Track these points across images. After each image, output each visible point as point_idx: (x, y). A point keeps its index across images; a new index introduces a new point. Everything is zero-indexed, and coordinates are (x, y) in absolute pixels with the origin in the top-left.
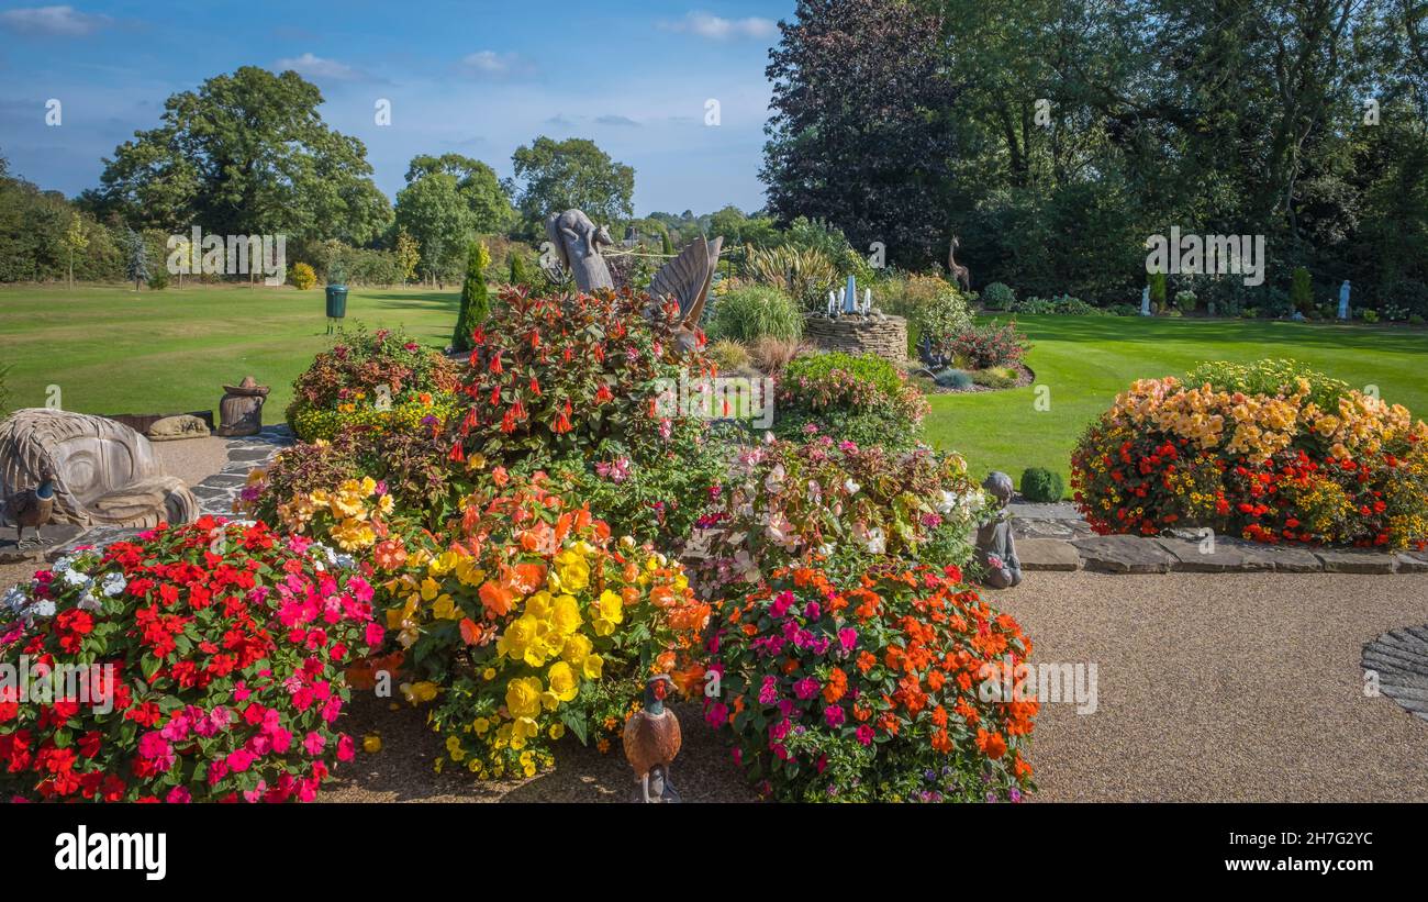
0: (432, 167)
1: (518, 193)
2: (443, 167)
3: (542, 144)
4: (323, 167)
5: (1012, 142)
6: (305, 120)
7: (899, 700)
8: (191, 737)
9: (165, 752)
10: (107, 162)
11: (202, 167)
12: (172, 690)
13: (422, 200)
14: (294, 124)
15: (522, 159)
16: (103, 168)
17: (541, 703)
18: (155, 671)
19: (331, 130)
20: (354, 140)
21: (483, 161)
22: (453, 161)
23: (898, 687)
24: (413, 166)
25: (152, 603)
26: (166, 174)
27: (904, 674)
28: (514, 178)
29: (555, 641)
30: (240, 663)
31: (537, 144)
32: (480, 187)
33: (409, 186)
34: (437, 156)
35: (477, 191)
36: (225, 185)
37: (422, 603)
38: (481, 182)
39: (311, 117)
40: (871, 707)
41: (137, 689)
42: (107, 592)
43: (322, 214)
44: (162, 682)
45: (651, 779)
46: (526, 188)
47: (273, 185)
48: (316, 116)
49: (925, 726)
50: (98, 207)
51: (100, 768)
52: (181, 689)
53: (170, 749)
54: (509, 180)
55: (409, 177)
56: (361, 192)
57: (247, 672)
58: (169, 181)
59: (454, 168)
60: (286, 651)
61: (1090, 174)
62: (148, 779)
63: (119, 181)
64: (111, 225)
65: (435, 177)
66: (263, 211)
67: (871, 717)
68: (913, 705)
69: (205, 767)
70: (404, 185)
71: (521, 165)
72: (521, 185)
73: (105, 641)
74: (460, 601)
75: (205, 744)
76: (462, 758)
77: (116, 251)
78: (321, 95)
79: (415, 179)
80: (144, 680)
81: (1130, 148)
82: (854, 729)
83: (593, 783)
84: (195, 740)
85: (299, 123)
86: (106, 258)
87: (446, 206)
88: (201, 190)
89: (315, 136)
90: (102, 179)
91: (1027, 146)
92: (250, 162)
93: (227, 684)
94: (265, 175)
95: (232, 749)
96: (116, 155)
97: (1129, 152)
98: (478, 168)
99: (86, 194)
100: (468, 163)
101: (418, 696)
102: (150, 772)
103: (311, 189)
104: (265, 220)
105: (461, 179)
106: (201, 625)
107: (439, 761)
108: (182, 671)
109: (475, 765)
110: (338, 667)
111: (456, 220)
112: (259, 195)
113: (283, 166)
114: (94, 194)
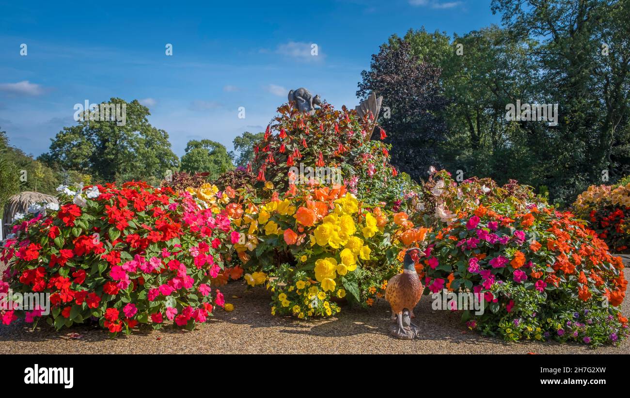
0: (197, 145)
1: (236, 157)
2: (202, 145)
3: (247, 135)
4: (149, 144)
5: (472, 129)
6: (141, 121)
7: (557, 268)
8: (138, 273)
9: (124, 277)
10: (52, 140)
11: (95, 143)
12: (126, 249)
13: (194, 159)
14: (136, 124)
15: (238, 143)
16: (51, 143)
17: (336, 271)
18: (116, 238)
19: (152, 127)
20: (163, 131)
21: (220, 143)
22: (207, 143)
23: (557, 260)
24: (188, 145)
25: (114, 205)
26: (79, 146)
27: (559, 253)
28: (234, 151)
29: (343, 237)
30: (164, 238)
31: (244, 135)
32: (219, 154)
33: (187, 154)
34: (200, 141)
35: (218, 157)
36: (106, 151)
37: (260, 226)
38: (220, 152)
39: (144, 121)
40: (542, 271)
41: (107, 245)
42: (89, 196)
43: (148, 165)
44: (120, 245)
45: (404, 316)
46: (240, 155)
47: (126, 151)
48: (146, 120)
49: (575, 284)
50: (48, 161)
51: (85, 289)
52: (131, 249)
53: (127, 276)
54: (232, 152)
55: (186, 150)
56: (166, 154)
57: (169, 243)
58: (80, 149)
59: (207, 146)
60: (189, 237)
61: (509, 144)
62: (113, 297)
63: (58, 149)
64: (53, 168)
65: (199, 149)
66: (121, 163)
67: (542, 277)
68: (567, 270)
69: (145, 293)
70: (184, 153)
71: (237, 145)
72: (238, 154)
73: (87, 223)
74: (281, 225)
75: (146, 277)
76: (287, 305)
77: (56, 180)
78: (149, 111)
79: (189, 151)
80: (111, 241)
81: (530, 131)
82: (531, 284)
83: (363, 325)
84: (140, 274)
85: (138, 123)
86: (51, 183)
87: (204, 162)
88: (94, 153)
89: (145, 130)
90: (50, 148)
91: (479, 131)
92: (116, 141)
93: (156, 249)
94: (123, 147)
95: (160, 284)
96: (56, 138)
97: (529, 133)
98: (218, 146)
99: (43, 155)
100: (214, 144)
101: (256, 280)
102: (114, 292)
103: (143, 155)
104: (122, 167)
105: (210, 151)
106: (141, 220)
107: (274, 308)
108: (132, 239)
109: (297, 309)
110: (217, 251)
111: (208, 168)
112: (120, 156)
113: (131, 143)
114: (47, 155)
